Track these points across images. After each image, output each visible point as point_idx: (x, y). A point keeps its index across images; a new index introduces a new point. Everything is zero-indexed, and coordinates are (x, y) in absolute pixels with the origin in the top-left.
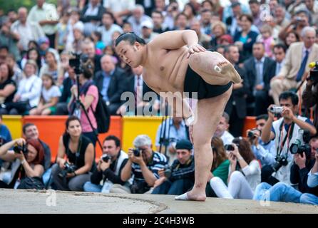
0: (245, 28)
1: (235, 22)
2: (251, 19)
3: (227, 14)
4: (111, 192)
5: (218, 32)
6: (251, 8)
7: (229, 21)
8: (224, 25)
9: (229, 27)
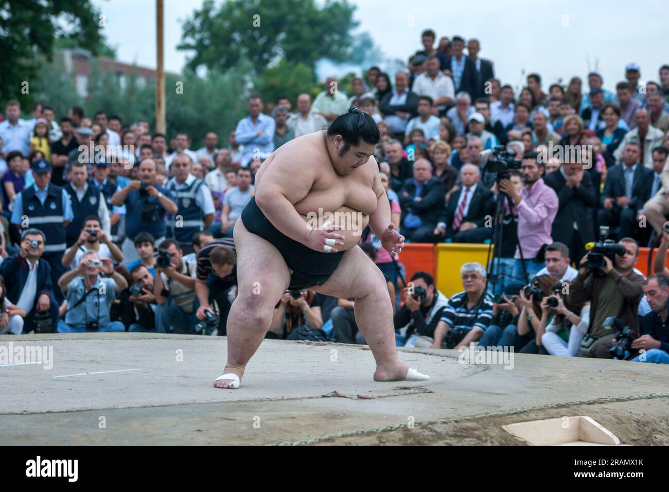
0: (610, 123)
1: (595, 115)
2: (618, 112)
3: (585, 105)
4: (416, 347)
5: (572, 129)
6: (619, 95)
7: (587, 115)
8: (580, 120)
9: (587, 123)
